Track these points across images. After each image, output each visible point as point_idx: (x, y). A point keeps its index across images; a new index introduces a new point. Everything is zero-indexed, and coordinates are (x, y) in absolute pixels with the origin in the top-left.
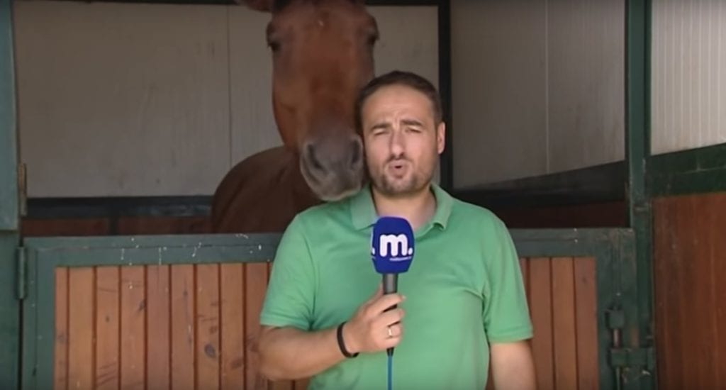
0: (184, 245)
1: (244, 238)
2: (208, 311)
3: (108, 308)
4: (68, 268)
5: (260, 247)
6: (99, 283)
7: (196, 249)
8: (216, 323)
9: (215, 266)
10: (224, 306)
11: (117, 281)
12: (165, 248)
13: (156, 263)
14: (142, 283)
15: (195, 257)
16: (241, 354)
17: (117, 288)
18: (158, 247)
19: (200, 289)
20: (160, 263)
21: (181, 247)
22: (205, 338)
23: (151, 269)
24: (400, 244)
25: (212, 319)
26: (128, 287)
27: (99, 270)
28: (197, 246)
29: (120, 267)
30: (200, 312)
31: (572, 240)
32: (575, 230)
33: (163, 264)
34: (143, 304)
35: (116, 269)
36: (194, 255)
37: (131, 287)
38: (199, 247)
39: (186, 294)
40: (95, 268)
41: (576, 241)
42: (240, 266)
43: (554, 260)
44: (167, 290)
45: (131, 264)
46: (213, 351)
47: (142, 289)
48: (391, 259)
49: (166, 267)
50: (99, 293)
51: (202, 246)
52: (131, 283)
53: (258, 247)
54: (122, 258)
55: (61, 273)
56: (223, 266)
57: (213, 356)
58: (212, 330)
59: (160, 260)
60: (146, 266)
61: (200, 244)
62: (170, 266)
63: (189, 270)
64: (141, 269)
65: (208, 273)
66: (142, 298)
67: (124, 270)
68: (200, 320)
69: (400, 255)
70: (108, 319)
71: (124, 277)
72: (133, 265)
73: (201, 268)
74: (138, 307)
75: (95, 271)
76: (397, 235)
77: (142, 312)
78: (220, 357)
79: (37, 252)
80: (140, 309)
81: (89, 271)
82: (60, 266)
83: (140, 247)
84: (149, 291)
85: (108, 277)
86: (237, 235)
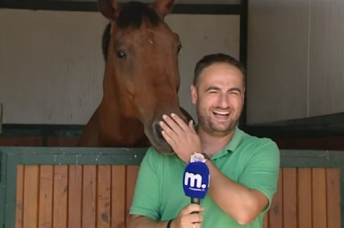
0: (91, 154)
1: (127, 150)
2: (104, 193)
3: (46, 190)
4: (24, 165)
5: (136, 156)
6: (42, 175)
7: (98, 156)
8: (109, 201)
9: (109, 167)
10: (113, 190)
11: (51, 174)
12: (80, 155)
13: (75, 164)
14: (66, 176)
15: (98, 161)
16: (123, 220)
17: (51, 178)
18: (76, 154)
19: (100, 180)
20: (77, 164)
21: (89, 154)
22: (102, 210)
23: (72, 168)
24: (196, 181)
25: (106, 199)
26: (58, 178)
27: (42, 167)
28: (99, 154)
29: (54, 165)
30: (99, 194)
31: (325, 158)
32: (327, 151)
33: (79, 164)
34: (66, 188)
35: (51, 167)
36: (97, 160)
37: (60, 178)
38: (100, 155)
39: (91, 182)
40: (39, 166)
41: (328, 158)
42: (123, 167)
43: (314, 169)
44: (80, 180)
45: (60, 164)
46: (107, 217)
47: (66, 179)
48: (190, 188)
49: (80, 167)
50: (41, 180)
51: (102, 155)
52: (60, 175)
53: (134, 156)
54: (55, 160)
55: (20, 168)
56: (114, 167)
57: (107, 221)
58: (106, 205)
59: (77, 162)
60: (68, 166)
61: (101, 153)
62: (83, 166)
63: (93, 168)
64: (66, 167)
65: (104, 171)
66: (66, 185)
67: (56, 167)
68: (99, 199)
69: (195, 187)
70: (46, 196)
71: (56, 171)
72: (62, 164)
73: (100, 167)
74: (63, 190)
75: (39, 168)
76: (195, 174)
77: (66, 193)
78: (111, 221)
79: (7, 156)
80: (65, 191)
81: (36, 168)
82: (19, 164)
83: (66, 154)
84: (70, 180)
85: (46, 171)
86: (122, 149)
